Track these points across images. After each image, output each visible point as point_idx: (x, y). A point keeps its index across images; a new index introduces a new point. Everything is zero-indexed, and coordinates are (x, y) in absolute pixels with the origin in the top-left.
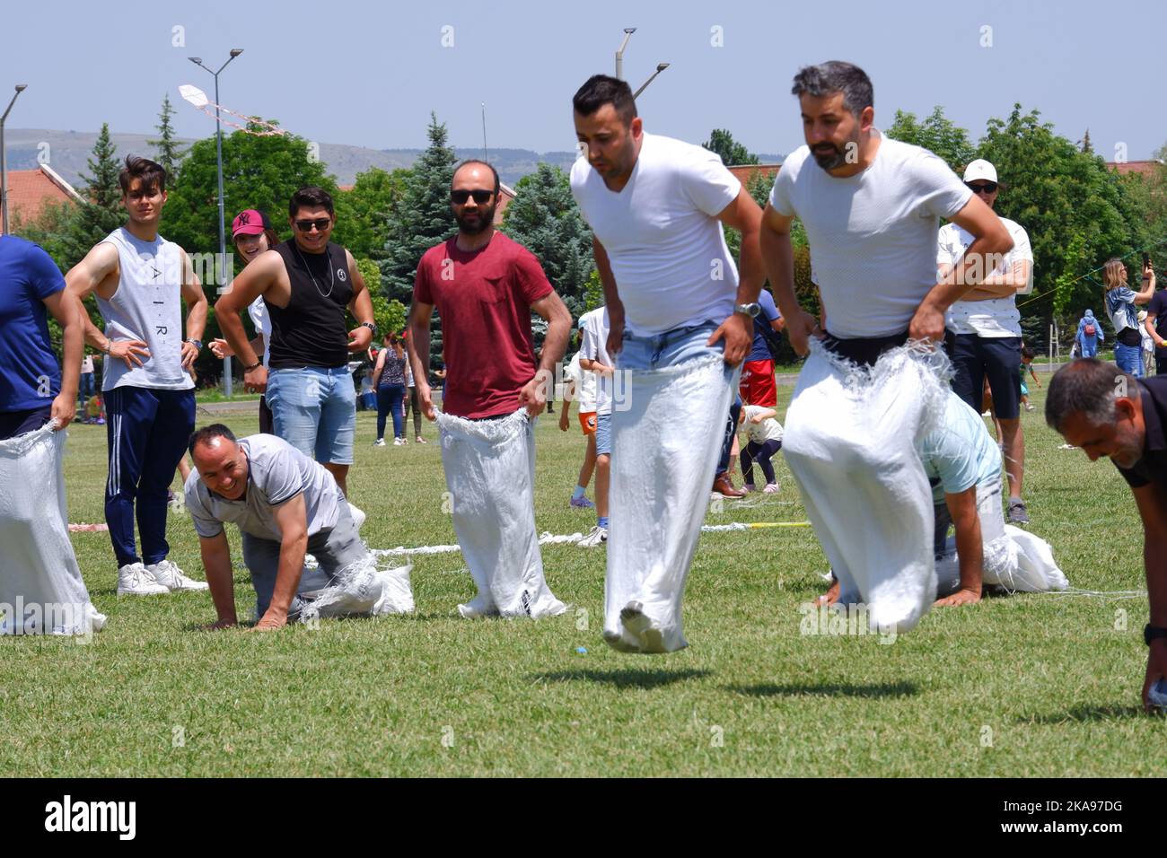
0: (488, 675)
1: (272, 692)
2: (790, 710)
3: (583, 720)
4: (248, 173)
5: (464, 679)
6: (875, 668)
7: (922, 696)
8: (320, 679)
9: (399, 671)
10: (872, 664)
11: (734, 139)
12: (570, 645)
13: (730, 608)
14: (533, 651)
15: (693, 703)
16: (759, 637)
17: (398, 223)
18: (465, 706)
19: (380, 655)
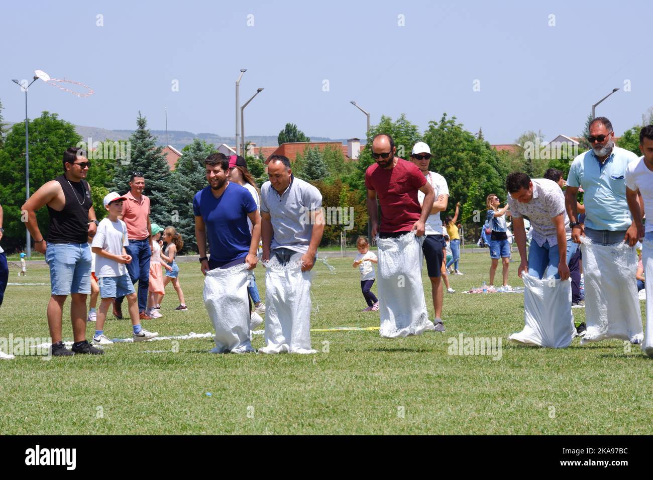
0: (159, 407)
1: (45, 413)
2: (317, 428)
3: (208, 431)
4: (42, 141)
5: (146, 408)
6: (362, 407)
7: (386, 421)
8: (71, 407)
9: (112, 404)
10: (361, 404)
11: (298, 129)
12: (203, 391)
13: (288, 374)
14: (183, 395)
15: (266, 423)
16: (302, 389)
17: (120, 169)
18: (147, 423)
19: (103, 395)
